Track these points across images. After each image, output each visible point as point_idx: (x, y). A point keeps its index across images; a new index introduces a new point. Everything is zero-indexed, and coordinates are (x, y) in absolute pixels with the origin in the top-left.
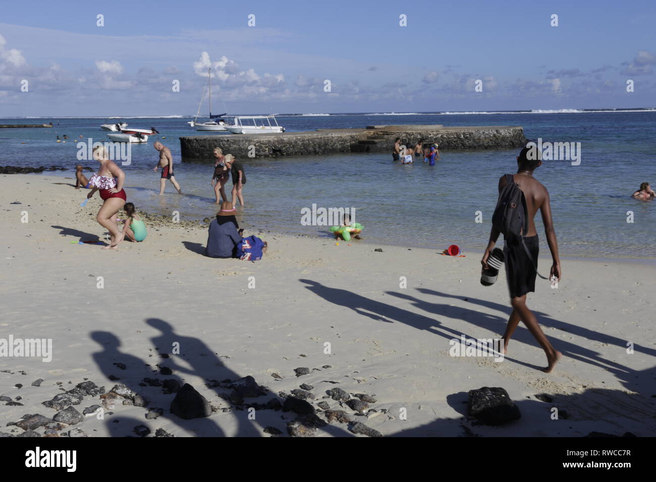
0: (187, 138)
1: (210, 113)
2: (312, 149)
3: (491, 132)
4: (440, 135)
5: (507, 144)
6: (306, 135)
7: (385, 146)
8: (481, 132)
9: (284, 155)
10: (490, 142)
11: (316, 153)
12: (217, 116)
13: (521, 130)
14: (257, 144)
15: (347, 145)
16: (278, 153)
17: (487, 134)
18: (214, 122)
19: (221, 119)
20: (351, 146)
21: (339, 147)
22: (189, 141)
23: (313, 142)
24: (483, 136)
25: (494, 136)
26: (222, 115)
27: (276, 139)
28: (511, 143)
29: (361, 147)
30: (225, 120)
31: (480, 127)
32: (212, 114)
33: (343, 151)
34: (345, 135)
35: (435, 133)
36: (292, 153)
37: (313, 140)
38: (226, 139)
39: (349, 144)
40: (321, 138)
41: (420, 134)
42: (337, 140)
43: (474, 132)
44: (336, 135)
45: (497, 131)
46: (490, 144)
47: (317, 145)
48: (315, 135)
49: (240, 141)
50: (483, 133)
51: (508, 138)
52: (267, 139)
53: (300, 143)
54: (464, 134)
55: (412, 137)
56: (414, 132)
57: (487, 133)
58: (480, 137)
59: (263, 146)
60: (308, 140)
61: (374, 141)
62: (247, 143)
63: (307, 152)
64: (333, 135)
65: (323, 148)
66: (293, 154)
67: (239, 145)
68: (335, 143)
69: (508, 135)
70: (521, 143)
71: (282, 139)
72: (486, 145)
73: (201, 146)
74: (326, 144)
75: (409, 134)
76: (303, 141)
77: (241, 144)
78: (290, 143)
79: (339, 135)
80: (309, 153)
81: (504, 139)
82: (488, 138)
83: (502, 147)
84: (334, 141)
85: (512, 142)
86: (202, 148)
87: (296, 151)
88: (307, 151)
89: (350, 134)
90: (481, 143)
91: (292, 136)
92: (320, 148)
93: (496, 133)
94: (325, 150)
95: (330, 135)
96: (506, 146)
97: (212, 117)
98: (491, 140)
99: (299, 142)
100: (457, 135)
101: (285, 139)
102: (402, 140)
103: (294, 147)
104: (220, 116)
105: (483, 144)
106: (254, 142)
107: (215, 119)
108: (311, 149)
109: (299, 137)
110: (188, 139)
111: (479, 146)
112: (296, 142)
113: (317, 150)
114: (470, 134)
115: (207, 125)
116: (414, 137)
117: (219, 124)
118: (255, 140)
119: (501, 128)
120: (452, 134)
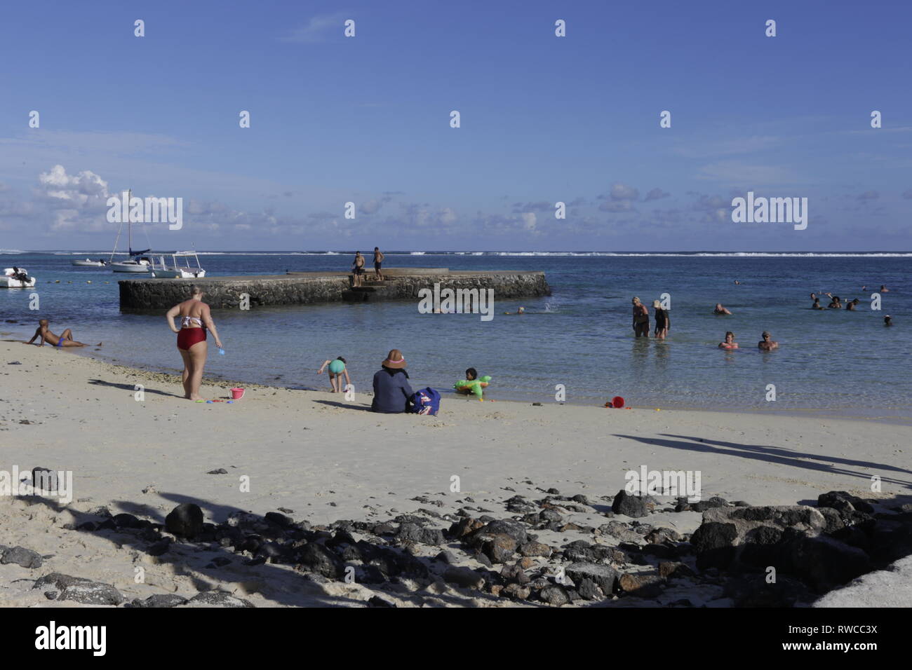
0: (132, 282)
1: (130, 249)
2: (297, 298)
3: (512, 278)
4: (453, 281)
5: (531, 293)
6: (289, 279)
7: (385, 294)
8: (501, 278)
9: (262, 304)
10: (512, 289)
11: (301, 302)
12: (138, 253)
13: (543, 276)
14: (229, 291)
15: (338, 293)
16: (255, 302)
17: (508, 281)
18: (132, 261)
19: (143, 256)
20: (343, 293)
21: (329, 295)
22: (135, 286)
23: (298, 289)
24: (503, 283)
25: (517, 282)
26: (145, 252)
27: (252, 284)
28: (535, 292)
29: (356, 296)
30: (149, 258)
31: (501, 271)
32: (133, 250)
33: (333, 300)
34: (335, 280)
35: (446, 278)
36: (272, 302)
37: (297, 286)
38: (189, 284)
39: (340, 291)
40: (307, 283)
41: (428, 279)
42: (326, 286)
43: (493, 277)
44: (325, 280)
45: (519, 277)
46: (512, 292)
47: (303, 293)
48: (299, 279)
49: (207, 286)
50: (504, 279)
51: (531, 285)
52: (241, 284)
53: (282, 290)
54: (481, 280)
55: (418, 282)
56: (421, 277)
57: (508, 279)
58: (500, 283)
59: (237, 293)
60: (292, 286)
61: (372, 288)
62: (216, 289)
63: (291, 301)
64: (322, 280)
65: (310, 296)
66: (274, 303)
67: (207, 292)
68: (324, 290)
69: (531, 281)
70: (546, 291)
71: (259, 285)
72: (507, 293)
73: (154, 293)
74: (313, 292)
75: (415, 280)
76: (286, 287)
77: (209, 290)
78: (269, 289)
79: (329, 280)
80: (294, 302)
81: (528, 286)
82: (509, 285)
83: (526, 296)
84: (323, 288)
85: (536, 290)
86: (155, 295)
87: (278, 299)
88: (291, 299)
89: (342, 279)
90: (501, 291)
91: (272, 280)
92: (305, 295)
93: (518, 279)
94: (311, 298)
95: (317, 280)
96: (530, 294)
97: (132, 254)
98: (513, 288)
99: (280, 288)
100: (473, 281)
101: (263, 284)
102: (407, 287)
103: (274, 294)
104: (142, 252)
105: (504, 293)
106: (226, 287)
107: (135, 257)
108: (295, 297)
109: (281, 282)
110: (134, 283)
111: (499, 295)
112: (277, 288)
113: (303, 298)
114: (489, 280)
115: (124, 265)
116: (421, 283)
117: (139, 263)
118: (226, 285)
119: (524, 273)
120: (467, 280)
